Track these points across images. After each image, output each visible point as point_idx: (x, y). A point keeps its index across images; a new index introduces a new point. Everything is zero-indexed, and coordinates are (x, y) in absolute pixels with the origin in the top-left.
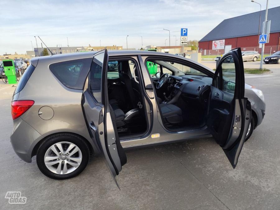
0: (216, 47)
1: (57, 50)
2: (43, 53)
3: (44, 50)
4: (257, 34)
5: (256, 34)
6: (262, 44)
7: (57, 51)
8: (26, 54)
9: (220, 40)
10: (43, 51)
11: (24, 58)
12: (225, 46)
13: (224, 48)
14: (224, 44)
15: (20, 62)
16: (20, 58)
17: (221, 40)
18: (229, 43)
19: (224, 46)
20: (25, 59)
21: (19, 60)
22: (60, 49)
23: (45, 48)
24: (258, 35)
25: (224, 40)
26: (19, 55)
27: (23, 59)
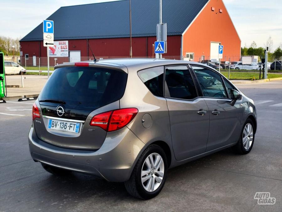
0: (53, 53)
4: (129, 36)
5: (127, 36)
6: (159, 54)
9: (60, 42)
12: (69, 52)
13: (68, 56)
14: (68, 48)
17: (62, 42)
18: (75, 47)
19: (67, 52)
24: (130, 38)
25: (67, 42)
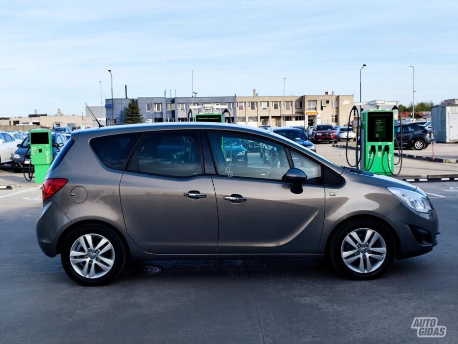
1: (164, 105)
2: (127, 114)
3: (130, 105)
7: (164, 107)
8: (85, 115)
10: (127, 106)
11: (77, 126)
15: (65, 135)
16: (69, 125)
20: (79, 128)
21: (64, 130)
22: (173, 101)
23: (133, 100)
26: (67, 116)
27: (75, 128)
